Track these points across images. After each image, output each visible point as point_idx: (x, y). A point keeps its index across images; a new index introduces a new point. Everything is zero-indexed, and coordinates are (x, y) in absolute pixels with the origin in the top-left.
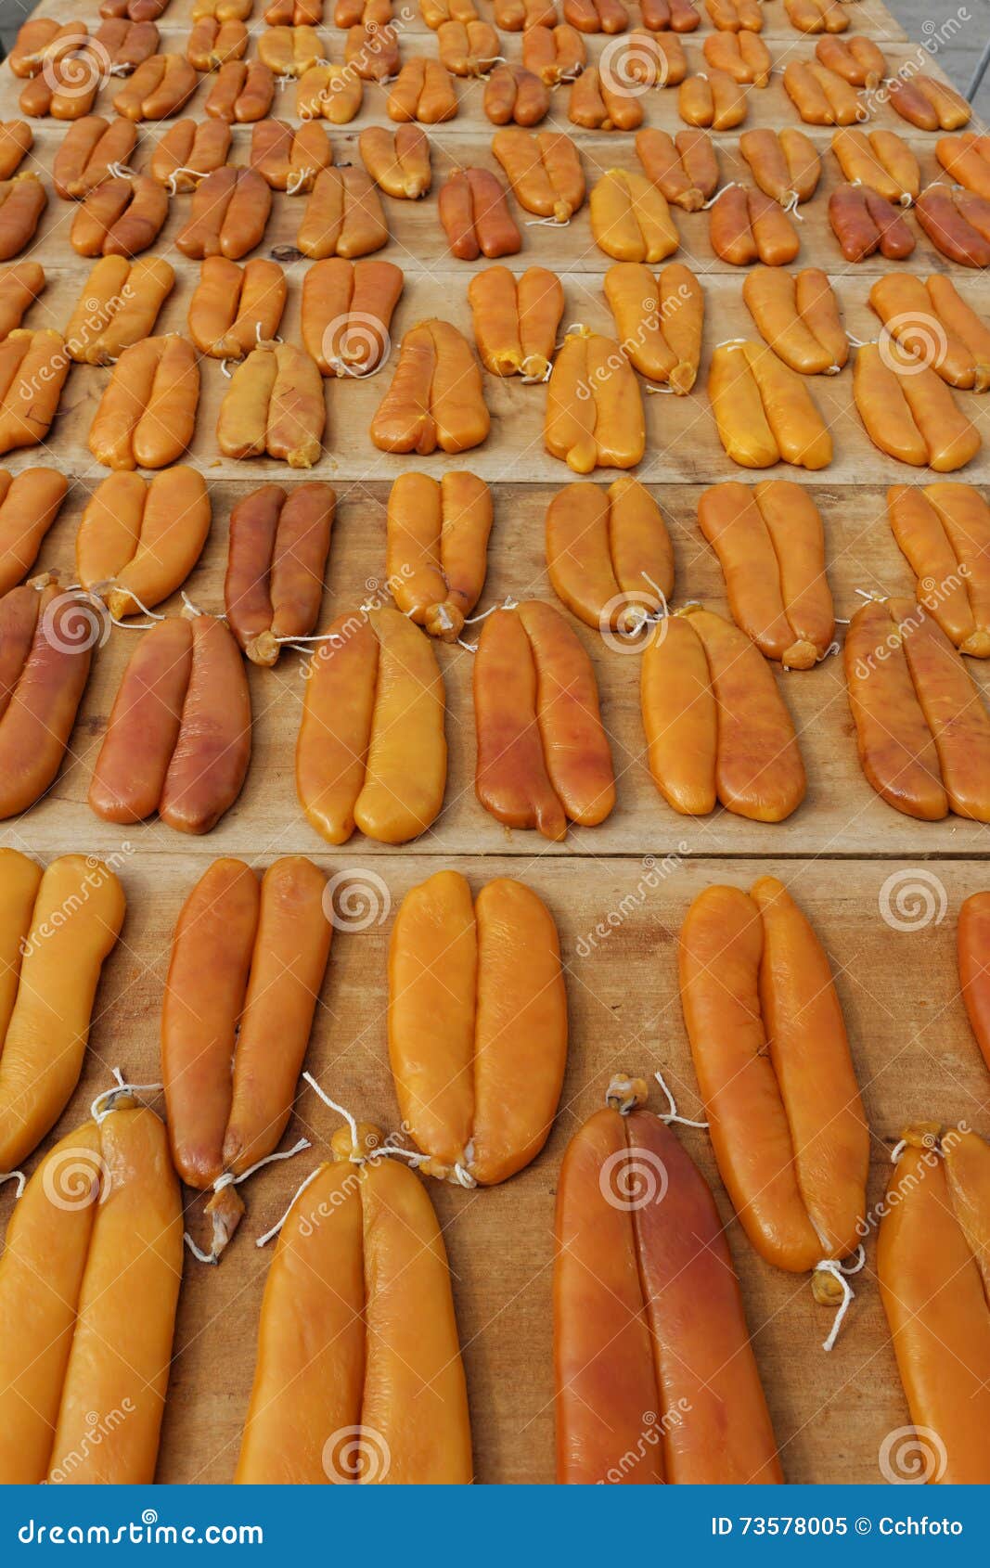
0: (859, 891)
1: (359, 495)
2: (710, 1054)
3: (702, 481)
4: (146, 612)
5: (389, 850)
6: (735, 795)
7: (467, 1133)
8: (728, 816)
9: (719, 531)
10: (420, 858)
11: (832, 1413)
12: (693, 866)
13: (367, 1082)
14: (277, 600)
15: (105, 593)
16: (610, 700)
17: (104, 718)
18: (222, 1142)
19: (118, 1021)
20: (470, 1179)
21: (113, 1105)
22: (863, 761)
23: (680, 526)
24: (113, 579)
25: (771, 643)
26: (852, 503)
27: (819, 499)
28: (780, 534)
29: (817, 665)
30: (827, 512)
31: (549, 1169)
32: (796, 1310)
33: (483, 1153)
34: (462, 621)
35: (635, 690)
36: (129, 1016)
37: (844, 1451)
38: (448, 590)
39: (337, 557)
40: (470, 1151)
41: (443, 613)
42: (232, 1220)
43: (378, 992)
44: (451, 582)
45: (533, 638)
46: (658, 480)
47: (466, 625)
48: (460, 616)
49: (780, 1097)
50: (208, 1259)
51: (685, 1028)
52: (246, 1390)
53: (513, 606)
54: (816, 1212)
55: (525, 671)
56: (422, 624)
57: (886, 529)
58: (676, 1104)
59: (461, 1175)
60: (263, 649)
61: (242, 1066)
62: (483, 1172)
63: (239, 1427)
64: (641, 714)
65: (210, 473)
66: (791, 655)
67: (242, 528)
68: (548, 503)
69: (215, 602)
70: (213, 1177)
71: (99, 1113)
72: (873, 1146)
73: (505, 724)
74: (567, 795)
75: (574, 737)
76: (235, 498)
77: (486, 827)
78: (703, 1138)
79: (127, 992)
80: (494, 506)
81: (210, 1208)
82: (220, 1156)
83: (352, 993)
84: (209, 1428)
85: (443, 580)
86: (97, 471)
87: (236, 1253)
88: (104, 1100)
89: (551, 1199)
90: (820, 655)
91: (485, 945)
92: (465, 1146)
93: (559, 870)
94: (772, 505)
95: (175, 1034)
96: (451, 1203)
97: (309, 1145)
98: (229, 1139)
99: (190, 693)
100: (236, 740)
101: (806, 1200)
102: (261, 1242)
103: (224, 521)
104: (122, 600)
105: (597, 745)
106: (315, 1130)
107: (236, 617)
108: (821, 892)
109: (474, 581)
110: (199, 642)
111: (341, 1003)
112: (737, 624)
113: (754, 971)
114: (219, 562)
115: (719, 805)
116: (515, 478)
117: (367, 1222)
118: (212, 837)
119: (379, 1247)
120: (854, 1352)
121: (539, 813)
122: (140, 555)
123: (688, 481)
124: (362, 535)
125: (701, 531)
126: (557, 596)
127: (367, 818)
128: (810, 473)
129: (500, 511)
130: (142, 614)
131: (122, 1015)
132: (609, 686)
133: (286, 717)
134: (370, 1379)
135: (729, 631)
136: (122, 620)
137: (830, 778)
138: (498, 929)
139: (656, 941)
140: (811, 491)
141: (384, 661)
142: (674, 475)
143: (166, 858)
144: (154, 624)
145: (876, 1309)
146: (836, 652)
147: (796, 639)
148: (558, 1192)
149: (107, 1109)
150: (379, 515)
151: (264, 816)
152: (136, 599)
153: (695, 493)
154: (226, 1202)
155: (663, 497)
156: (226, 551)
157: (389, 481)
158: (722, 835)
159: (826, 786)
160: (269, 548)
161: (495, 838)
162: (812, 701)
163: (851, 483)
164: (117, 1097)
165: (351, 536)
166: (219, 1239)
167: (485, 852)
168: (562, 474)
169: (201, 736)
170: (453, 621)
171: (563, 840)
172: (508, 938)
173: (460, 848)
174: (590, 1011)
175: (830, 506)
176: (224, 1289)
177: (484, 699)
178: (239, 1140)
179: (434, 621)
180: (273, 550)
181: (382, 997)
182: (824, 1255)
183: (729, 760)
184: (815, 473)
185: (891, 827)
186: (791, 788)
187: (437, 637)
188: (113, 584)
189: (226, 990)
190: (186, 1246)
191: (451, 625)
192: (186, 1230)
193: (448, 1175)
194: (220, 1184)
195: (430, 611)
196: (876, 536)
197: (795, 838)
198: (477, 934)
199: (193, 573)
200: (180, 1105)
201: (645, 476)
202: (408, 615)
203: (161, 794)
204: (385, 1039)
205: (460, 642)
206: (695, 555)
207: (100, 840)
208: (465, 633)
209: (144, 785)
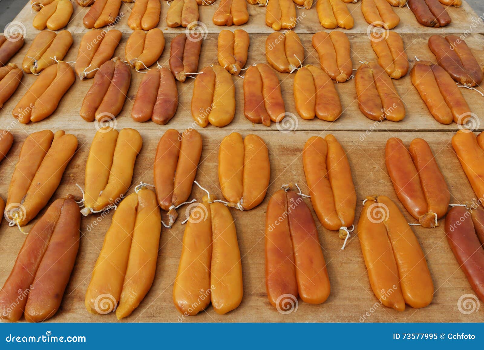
0: (357, 139)
1: (209, 37)
2: (311, 177)
3: (313, 33)
4: (147, 68)
5: (218, 129)
6: (321, 114)
7: (241, 196)
8: (319, 120)
9: (318, 45)
10: (228, 131)
11: (343, 264)
12: (308, 133)
13: (212, 186)
14: (185, 64)
15: (134, 62)
16: (284, 90)
17: (135, 96)
18: (172, 198)
19: (141, 170)
20: (242, 207)
21: (141, 188)
22: (359, 106)
23: (306, 45)
24: (136, 58)
25: (333, 75)
26: (359, 38)
27: (349, 37)
28: (336, 46)
29: (347, 81)
30: (351, 41)
31: (264, 207)
32: (334, 240)
33: (245, 200)
34: (240, 69)
35: (292, 88)
36: (144, 169)
37: (346, 273)
38: (236, 61)
39: (202, 54)
40: (242, 200)
41: (234, 67)
42: (175, 217)
43: (215, 164)
44: (237, 59)
45: (261, 73)
46: (300, 32)
47: (241, 71)
48: (239, 68)
49: (331, 188)
50: (168, 227)
51: (305, 173)
52: (179, 257)
53: (255, 65)
54: (340, 214)
55: (259, 82)
56: (228, 70)
57: (370, 45)
58: (301, 191)
59: (239, 206)
60: (181, 77)
61: (177, 180)
62: (245, 205)
63: (178, 266)
64: (293, 94)
65: (165, 32)
66: (339, 78)
67: (174, 45)
68: (266, 39)
69: (166, 66)
70: (169, 206)
71: (137, 190)
72: (357, 202)
73: (253, 95)
74: (270, 114)
75: (273, 98)
76: (172, 38)
77: (247, 123)
78: (309, 200)
79: (143, 164)
80: (250, 40)
81: (168, 214)
82: (171, 201)
83: (208, 164)
84: (169, 265)
85: (235, 58)
86: (131, 31)
87: (176, 226)
88: (138, 187)
89: (265, 214)
90: (348, 78)
91: (246, 150)
92: (240, 199)
93: (268, 134)
94: (334, 37)
95: (158, 171)
96: (236, 214)
97: (196, 200)
98: (174, 196)
99: (160, 88)
100: (174, 100)
101: (338, 213)
102: (183, 223)
103: (169, 44)
104: (139, 64)
105: (280, 100)
106: (198, 197)
107: (173, 68)
108: (345, 139)
109: (244, 58)
110: (162, 76)
111: (205, 167)
112: (322, 69)
113: (325, 157)
114: (168, 55)
115: (316, 117)
116: (256, 32)
117: (212, 216)
118: (167, 126)
119: (216, 222)
120: (350, 250)
121: (262, 118)
122: (144, 52)
123: (309, 33)
124: (210, 48)
125: (313, 46)
126: (269, 64)
127: (212, 119)
128: (347, 30)
129: (252, 41)
130: (146, 69)
131: (142, 169)
132: (284, 87)
133: (188, 95)
134: (213, 252)
135: (320, 71)
136: (139, 70)
137: (349, 110)
138: (250, 146)
139: (297, 152)
140: (347, 35)
141: (217, 80)
142: (305, 31)
143: (154, 131)
144: (149, 71)
145: (357, 240)
146: (353, 78)
147: (340, 73)
148: (267, 212)
149: (139, 189)
150: (215, 42)
151: (182, 120)
152: (143, 64)
153: (311, 36)
154: (173, 212)
155: (301, 37)
156: (169, 52)
157: (218, 33)
158: (317, 125)
159: (348, 113)
160: (182, 50)
161: (250, 126)
162: (345, 91)
163: (360, 33)
164: (142, 186)
165: (207, 48)
166: (171, 221)
167: (247, 129)
168: (271, 31)
169: (163, 98)
170: (238, 69)
171: (269, 126)
172: (253, 148)
173: (239, 128)
174: (277, 169)
175: (353, 39)
176: (173, 234)
177: (247, 89)
178: (176, 197)
179: (231, 69)
180: (184, 51)
181: (217, 165)
182: (342, 225)
183: (319, 104)
184: (348, 30)
185: (367, 123)
186: (337, 111)
187: (233, 74)
188: (136, 60)
189: (172, 161)
190: (162, 224)
191: (237, 70)
192: (162, 220)
193: (235, 206)
194: (171, 208)
195: (231, 66)
196: (367, 47)
197: (339, 126)
198: (244, 149)
199: (160, 58)
200: (159, 189)
201: (297, 31)
202: (224, 68)
203: (152, 113)
204: (218, 175)
205: (240, 76)
206: (310, 53)
207: (135, 126)
208: (241, 73)
209: (147, 110)
